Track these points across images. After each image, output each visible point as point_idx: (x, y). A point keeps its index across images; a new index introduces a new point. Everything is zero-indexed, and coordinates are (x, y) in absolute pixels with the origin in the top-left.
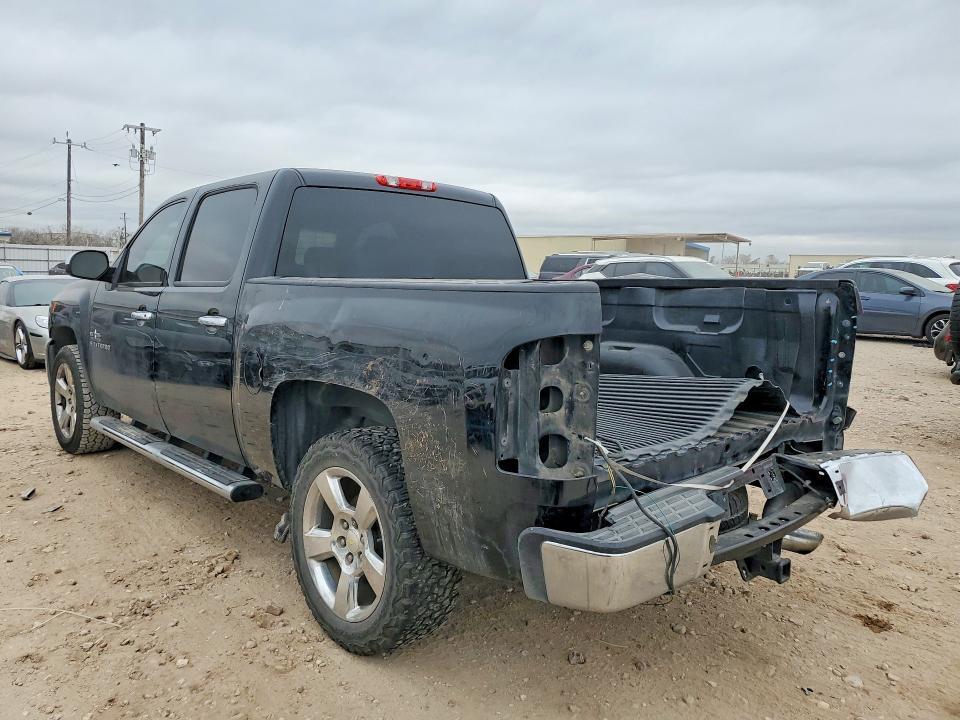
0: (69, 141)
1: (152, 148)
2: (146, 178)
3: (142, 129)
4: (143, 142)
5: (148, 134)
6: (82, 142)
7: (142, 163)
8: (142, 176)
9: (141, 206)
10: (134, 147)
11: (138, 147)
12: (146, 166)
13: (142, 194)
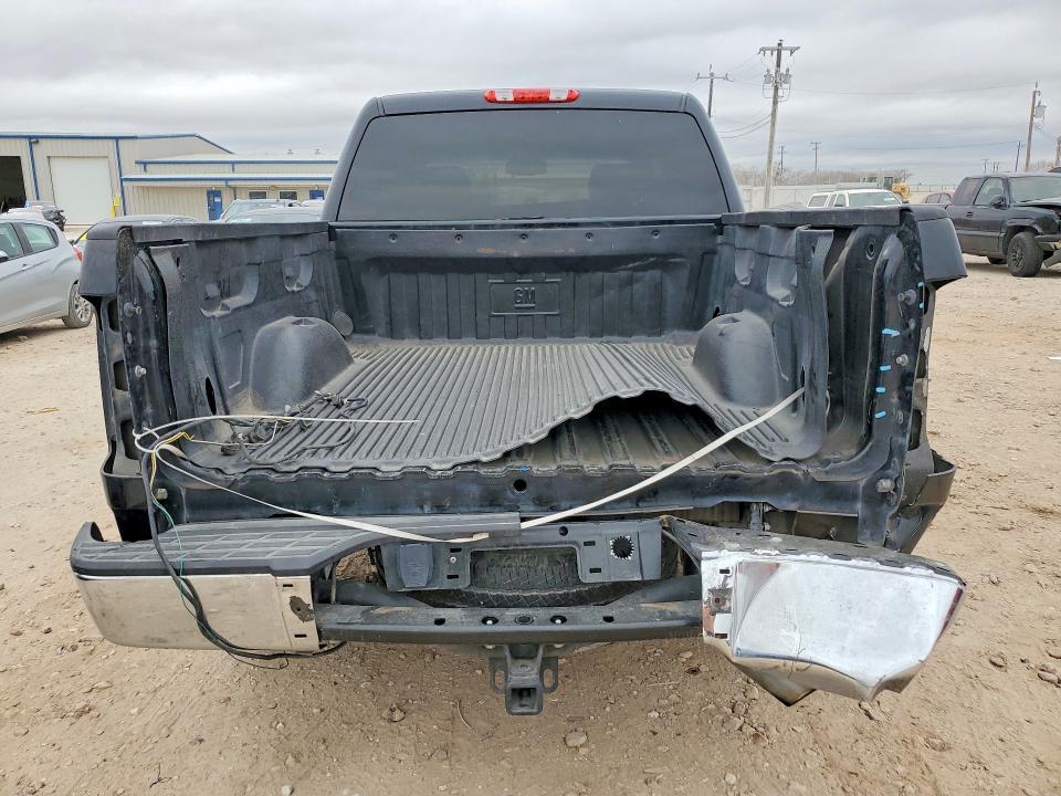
0: (712, 74)
1: (788, 70)
2: (779, 105)
3: (779, 49)
4: (778, 65)
5: (785, 54)
6: (723, 75)
7: (776, 89)
8: (775, 103)
9: (772, 137)
10: (768, 71)
11: (773, 72)
12: (780, 93)
13: (773, 124)
